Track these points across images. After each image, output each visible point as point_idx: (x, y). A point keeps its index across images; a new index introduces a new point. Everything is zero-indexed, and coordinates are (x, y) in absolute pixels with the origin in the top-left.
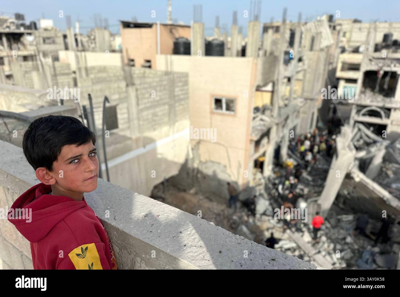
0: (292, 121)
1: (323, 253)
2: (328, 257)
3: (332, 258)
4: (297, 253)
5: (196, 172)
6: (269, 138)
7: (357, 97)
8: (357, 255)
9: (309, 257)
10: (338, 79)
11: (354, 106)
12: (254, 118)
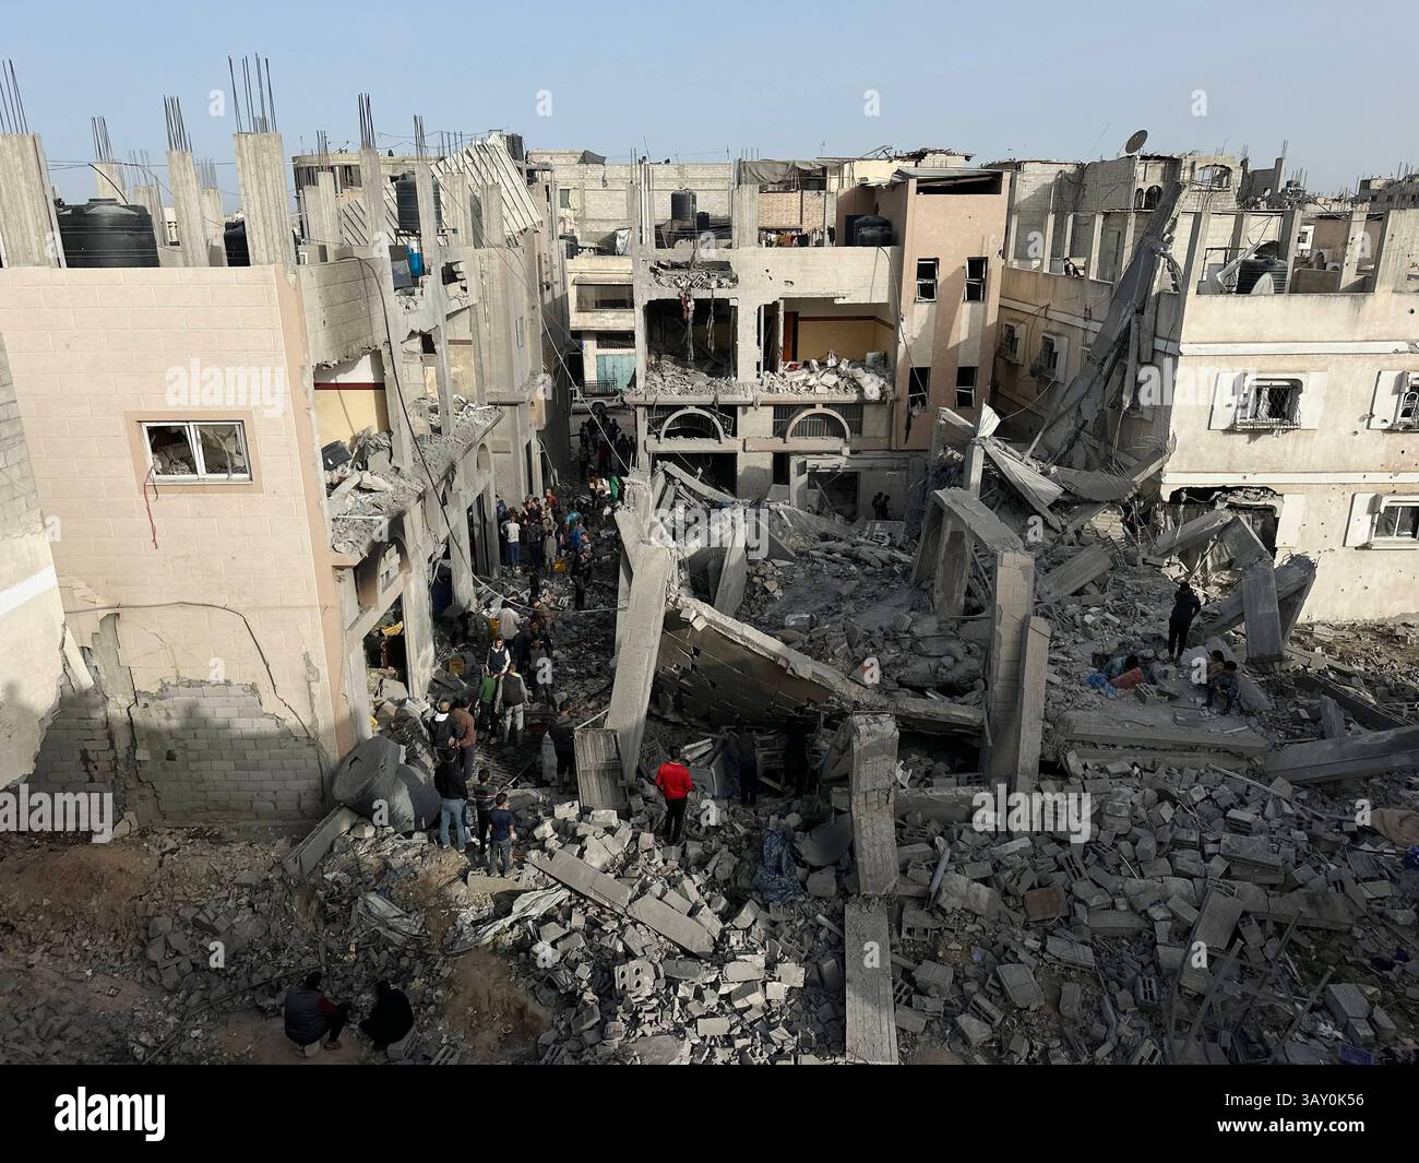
0: (470, 482)
1: (657, 888)
2: (672, 895)
3: (684, 894)
4: (578, 920)
5: (122, 742)
6: (402, 550)
7: (640, 383)
8: (749, 855)
9: (618, 917)
10: (579, 335)
11: (640, 411)
12: (332, 487)
